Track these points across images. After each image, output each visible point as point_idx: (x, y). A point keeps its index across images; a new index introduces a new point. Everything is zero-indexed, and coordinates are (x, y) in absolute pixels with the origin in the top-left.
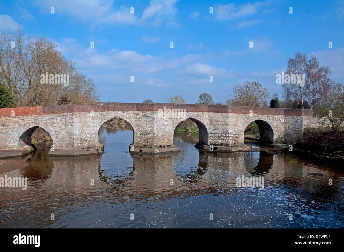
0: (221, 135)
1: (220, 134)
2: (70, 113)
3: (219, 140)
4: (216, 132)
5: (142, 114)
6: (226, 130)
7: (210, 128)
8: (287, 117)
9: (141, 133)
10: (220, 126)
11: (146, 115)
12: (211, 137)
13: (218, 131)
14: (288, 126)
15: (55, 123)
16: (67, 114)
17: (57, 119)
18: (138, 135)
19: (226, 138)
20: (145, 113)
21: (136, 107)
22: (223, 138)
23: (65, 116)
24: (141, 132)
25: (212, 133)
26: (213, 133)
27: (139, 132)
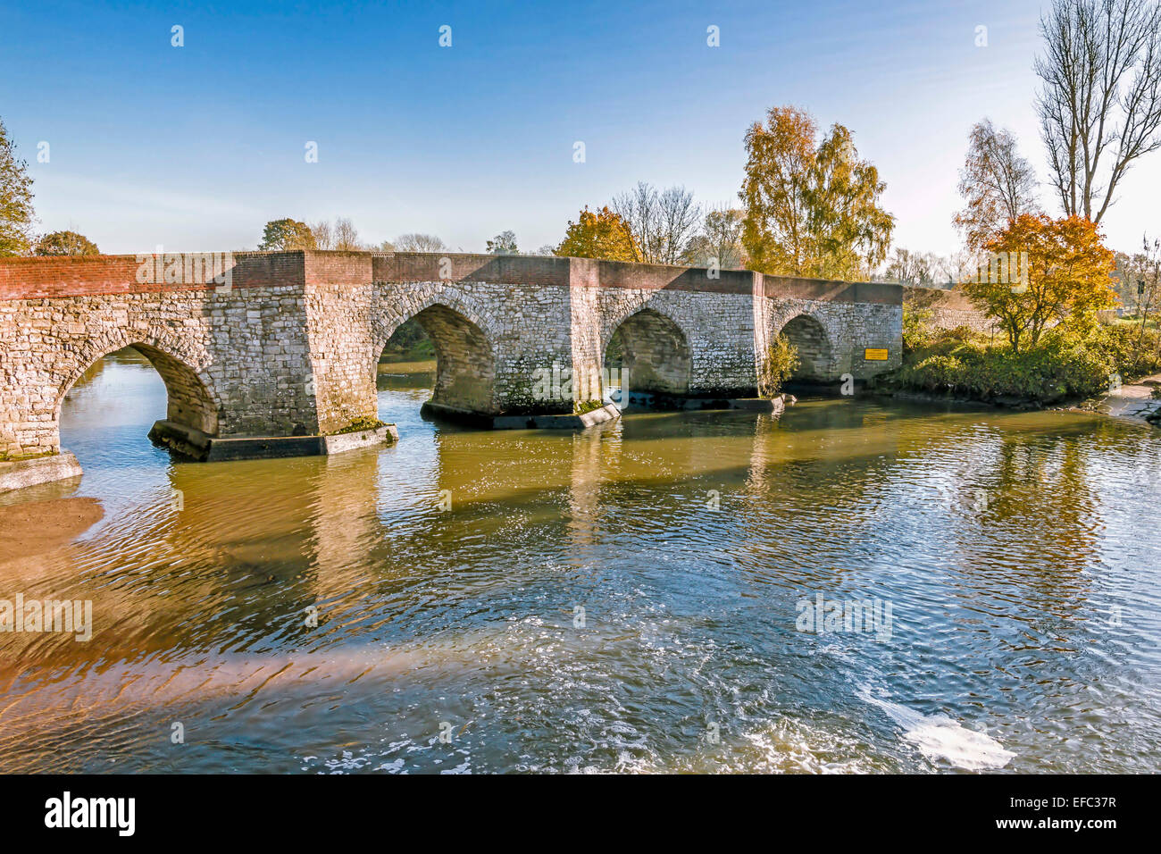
0: (731, 364)
1: (728, 359)
2: (283, 289)
3: (727, 380)
4: (716, 353)
5: (522, 293)
6: (746, 346)
7: (697, 341)
8: (863, 306)
9: (522, 362)
10: (728, 336)
11: (539, 299)
12: (700, 371)
13: (720, 351)
14: (864, 333)
15: (221, 331)
16: (271, 290)
17: (228, 311)
18: (510, 371)
19: (749, 372)
20: (533, 291)
21: (500, 267)
22: (738, 373)
23: (260, 300)
24: (522, 359)
25: (702, 359)
26: (705, 357)
27: (513, 359)
